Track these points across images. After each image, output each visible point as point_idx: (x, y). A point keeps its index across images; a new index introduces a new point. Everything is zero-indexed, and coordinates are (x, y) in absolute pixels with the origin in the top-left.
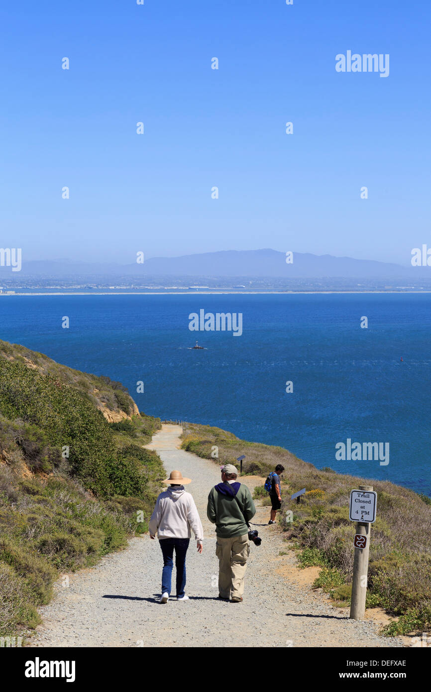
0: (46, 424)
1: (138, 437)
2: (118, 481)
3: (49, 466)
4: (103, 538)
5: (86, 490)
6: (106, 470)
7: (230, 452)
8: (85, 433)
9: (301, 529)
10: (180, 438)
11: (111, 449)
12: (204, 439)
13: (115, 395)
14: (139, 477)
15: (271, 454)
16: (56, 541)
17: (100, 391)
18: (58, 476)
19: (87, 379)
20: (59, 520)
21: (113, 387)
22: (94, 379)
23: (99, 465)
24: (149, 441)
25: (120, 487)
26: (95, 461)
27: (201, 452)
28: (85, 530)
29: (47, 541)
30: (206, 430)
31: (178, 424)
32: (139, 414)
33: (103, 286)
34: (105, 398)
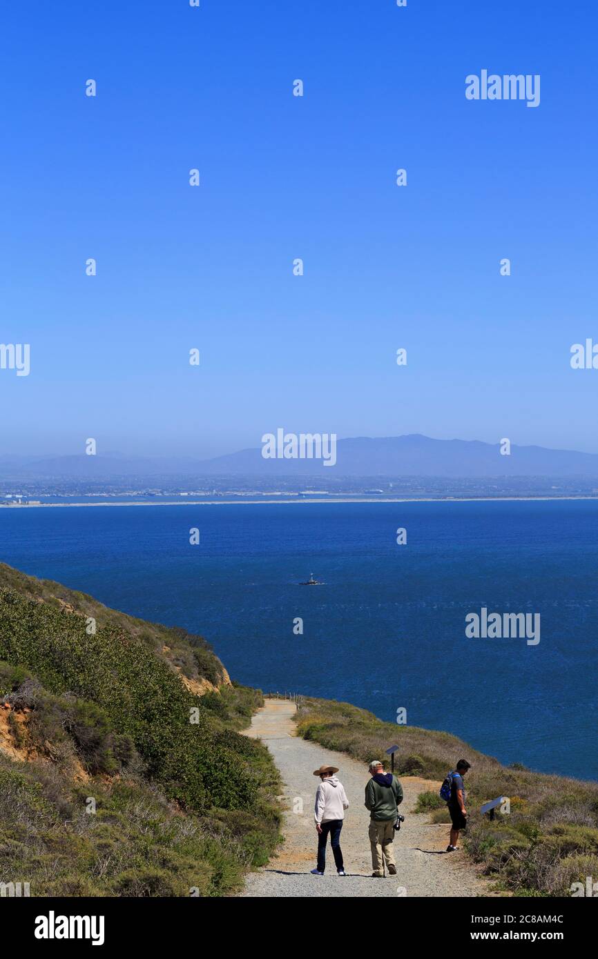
0: (108, 700)
1: (231, 719)
2: (217, 787)
3: (113, 763)
4: (210, 875)
5: (169, 801)
6: (198, 771)
7: (372, 741)
8: (167, 715)
9: (505, 860)
10: (294, 719)
11: (204, 738)
12: (330, 721)
13: (195, 656)
14: (248, 780)
15: (434, 743)
16: (145, 880)
17: (171, 649)
18: (127, 778)
19: (152, 632)
20: (146, 848)
21: (190, 643)
22: (162, 631)
23: (188, 761)
24: (247, 724)
25: (221, 795)
26: (183, 756)
27: (329, 741)
28: (185, 863)
29: (131, 881)
30: (331, 707)
31: (288, 698)
32: (231, 684)
33: (172, 492)
34: (178, 660)
